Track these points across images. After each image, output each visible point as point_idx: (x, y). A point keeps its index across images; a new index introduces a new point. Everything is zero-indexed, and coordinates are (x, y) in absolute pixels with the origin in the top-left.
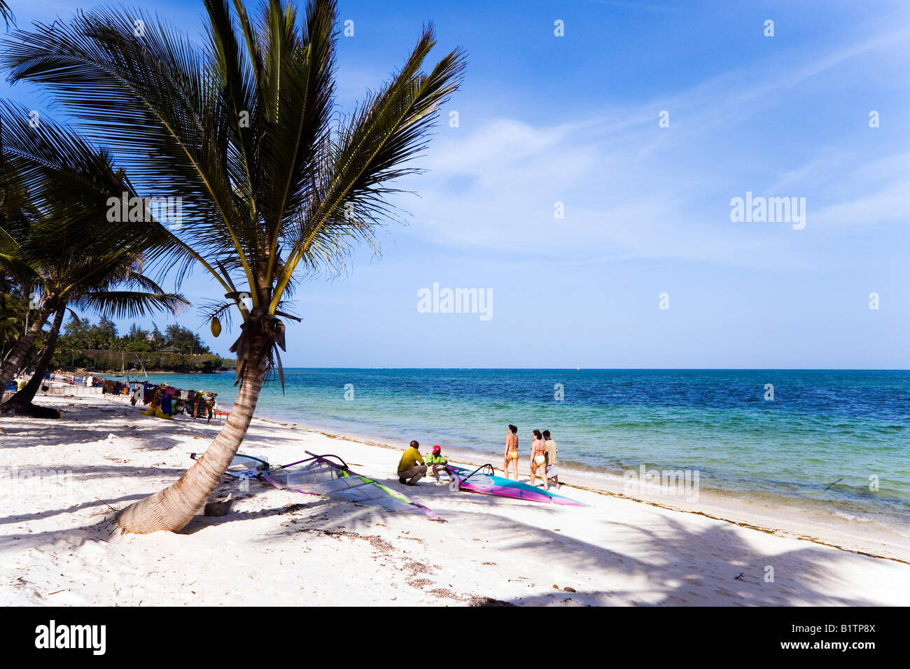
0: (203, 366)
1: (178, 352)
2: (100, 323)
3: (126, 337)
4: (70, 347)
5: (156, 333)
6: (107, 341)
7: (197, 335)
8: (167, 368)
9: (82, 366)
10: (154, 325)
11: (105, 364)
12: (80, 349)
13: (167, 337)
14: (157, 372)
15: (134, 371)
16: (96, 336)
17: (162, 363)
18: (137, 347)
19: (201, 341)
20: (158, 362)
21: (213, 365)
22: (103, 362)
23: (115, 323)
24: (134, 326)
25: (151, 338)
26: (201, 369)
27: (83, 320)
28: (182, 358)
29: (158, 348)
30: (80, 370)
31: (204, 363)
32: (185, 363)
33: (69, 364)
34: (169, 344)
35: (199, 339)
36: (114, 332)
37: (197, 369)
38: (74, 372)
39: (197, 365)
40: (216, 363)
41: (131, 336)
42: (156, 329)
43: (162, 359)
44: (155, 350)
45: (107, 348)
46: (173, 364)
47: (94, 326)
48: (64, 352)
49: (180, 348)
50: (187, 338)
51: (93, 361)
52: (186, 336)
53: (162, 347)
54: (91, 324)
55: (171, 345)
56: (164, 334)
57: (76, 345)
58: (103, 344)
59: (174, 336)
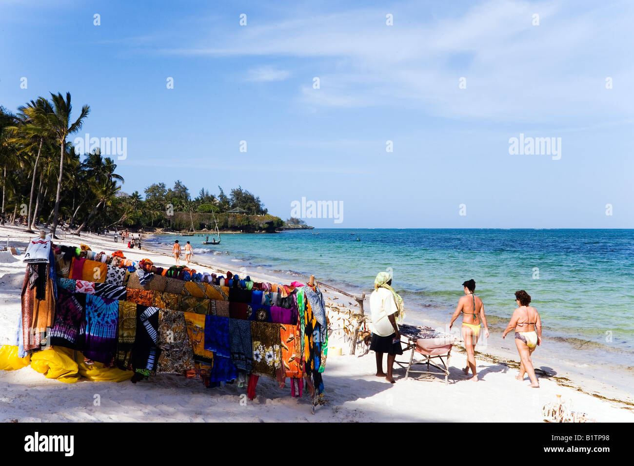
0: (266, 226)
1: (243, 213)
2: (175, 188)
3: (197, 200)
4: (150, 209)
5: (222, 196)
6: (181, 203)
7: (258, 198)
8: (234, 228)
9: (161, 226)
10: (220, 189)
11: (180, 225)
12: (158, 210)
13: (232, 200)
14: (225, 232)
15: (205, 231)
16: (172, 198)
17: (230, 224)
18: (207, 209)
19: (261, 203)
20: (226, 222)
21: (275, 225)
22: (178, 222)
23: (187, 188)
24: (203, 191)
25: (218, 200)
26: (264, 229)
27: (160, 184)
28: (247, 218)
29: (225, 209)
30: (159, 230)
31: (267, 223)
32: (250, 224)
33: (149, 224)
34: (234, 206)
35: (259, 201)
36: (187, 196)
37: (261, 229)
38: (153, 232)
39: (261, 225)
40: (278, 223)
41: (202, 199)
42: (222, 192)
43: (230, 219)
44: (223, 212)
45: (181, 210)
46: (240, 224)
47: (170, 190)
48: (144, 213)
49: (244, 209)
50: (249, 201)
51: (169, 221)
52: (249, 199)
53: (229, 209)
54: (167, 188)
55: (236, 207)
56: (229, 197)
57: (154, 207)
58: (178, 206)
59: (237, 199)
